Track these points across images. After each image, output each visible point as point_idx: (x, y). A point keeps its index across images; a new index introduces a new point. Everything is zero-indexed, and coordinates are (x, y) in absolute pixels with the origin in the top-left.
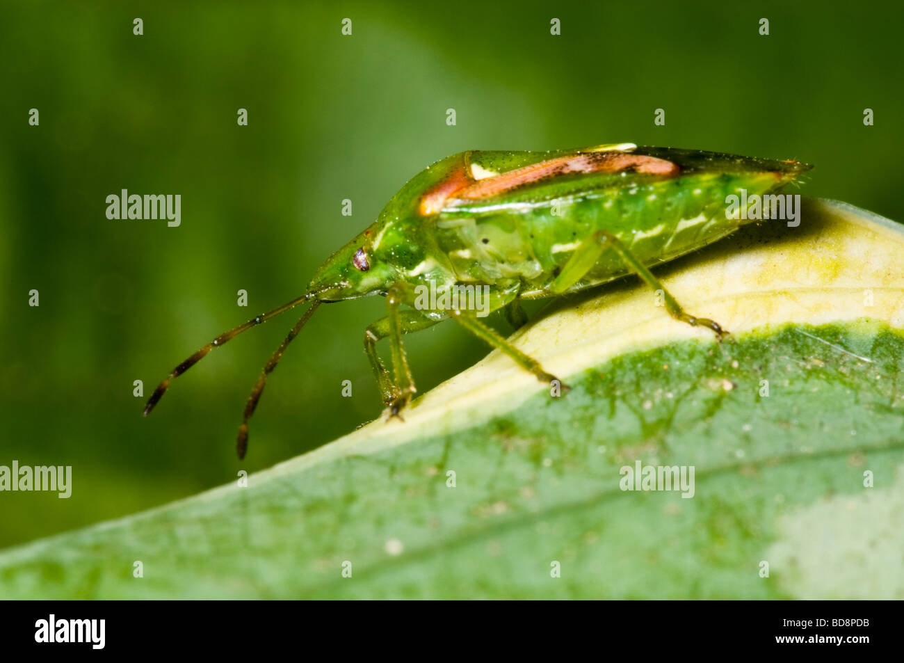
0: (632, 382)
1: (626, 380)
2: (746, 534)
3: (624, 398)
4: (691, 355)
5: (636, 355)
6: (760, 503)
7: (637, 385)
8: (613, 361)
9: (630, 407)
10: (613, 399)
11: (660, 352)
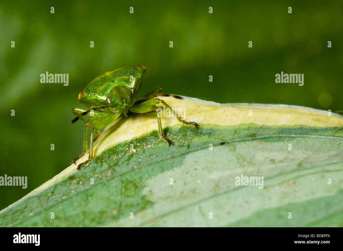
0: (108, 157)
1: (106, 156)
2: (137, 187)
3: (105, 161)
4: (125, 145)
5: (109, 149)
6: (141, 178)
7: (109, 157)
8: (103, 153)
9: (107, 163)
10: (102, 162)
11: (116, 147)
